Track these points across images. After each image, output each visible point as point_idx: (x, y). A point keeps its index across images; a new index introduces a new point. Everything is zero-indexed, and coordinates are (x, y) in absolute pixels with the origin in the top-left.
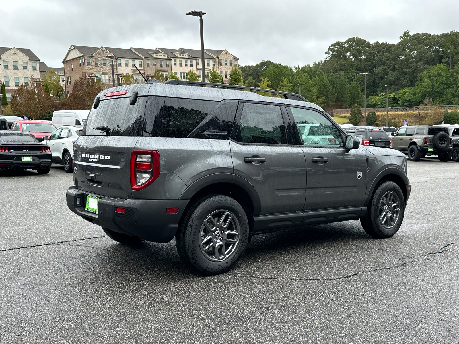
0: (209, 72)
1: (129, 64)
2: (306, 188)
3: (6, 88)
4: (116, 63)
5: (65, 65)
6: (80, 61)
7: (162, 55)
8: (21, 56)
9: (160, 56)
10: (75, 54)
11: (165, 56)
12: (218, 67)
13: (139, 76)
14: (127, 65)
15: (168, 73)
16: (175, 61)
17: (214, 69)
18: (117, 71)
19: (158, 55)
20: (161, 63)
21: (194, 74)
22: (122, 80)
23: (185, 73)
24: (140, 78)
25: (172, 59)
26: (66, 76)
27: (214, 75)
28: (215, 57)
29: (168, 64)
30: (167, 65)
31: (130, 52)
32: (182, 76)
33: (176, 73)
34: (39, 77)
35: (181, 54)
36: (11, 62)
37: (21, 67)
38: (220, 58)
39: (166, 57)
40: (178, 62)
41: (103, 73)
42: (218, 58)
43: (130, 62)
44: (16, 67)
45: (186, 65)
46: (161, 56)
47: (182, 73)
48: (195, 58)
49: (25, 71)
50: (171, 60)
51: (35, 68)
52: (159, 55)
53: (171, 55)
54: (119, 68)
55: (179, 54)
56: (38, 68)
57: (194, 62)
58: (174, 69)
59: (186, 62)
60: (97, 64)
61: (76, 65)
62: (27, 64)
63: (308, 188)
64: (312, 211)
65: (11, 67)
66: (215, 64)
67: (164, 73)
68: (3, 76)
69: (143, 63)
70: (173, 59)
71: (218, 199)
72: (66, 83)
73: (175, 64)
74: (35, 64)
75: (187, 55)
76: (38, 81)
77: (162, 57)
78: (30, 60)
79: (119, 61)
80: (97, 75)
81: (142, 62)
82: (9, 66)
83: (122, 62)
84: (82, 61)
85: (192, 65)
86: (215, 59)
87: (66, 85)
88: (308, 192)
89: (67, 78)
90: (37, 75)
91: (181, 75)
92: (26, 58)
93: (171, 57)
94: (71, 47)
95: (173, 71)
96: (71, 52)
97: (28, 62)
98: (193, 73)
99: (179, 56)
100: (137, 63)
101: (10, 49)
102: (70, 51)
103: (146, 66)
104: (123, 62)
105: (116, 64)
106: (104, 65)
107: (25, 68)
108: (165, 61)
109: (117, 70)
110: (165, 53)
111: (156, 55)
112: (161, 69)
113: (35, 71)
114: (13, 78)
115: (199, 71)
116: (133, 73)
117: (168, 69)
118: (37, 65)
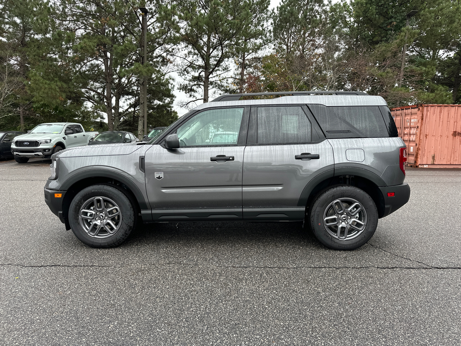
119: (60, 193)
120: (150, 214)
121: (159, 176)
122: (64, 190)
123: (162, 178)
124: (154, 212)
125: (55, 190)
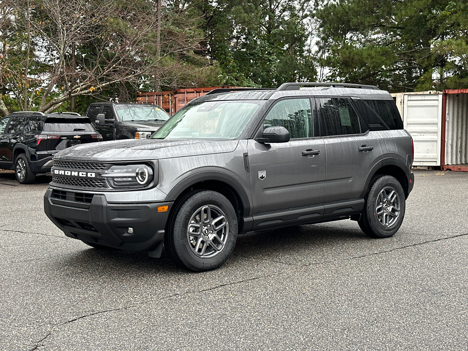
119: (166, 205)
120: (251, 221)
121: (262, 175)
122: (170, 201)
123: (264, 177)
124: (255, 218)
125: (159, 202)
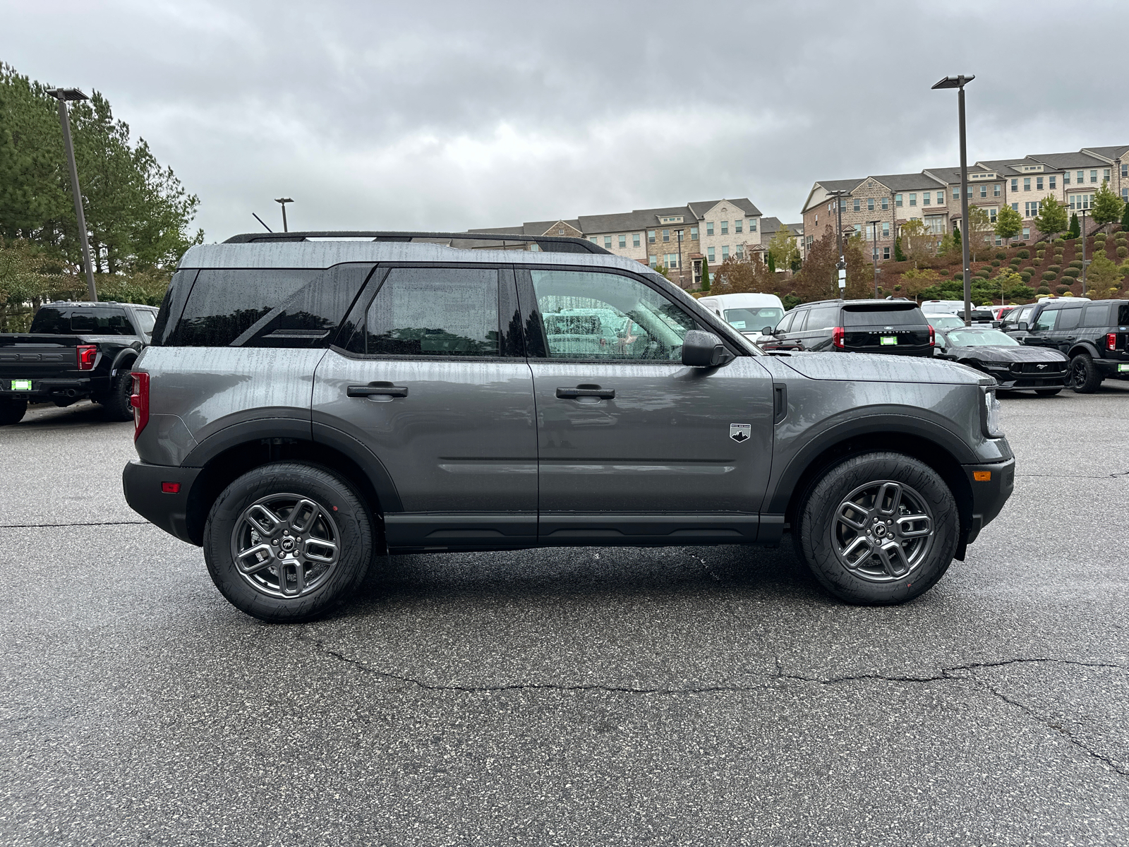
0: (1094, 193)
1: (917, 201)
2: (538, 459)
3: (709, 265)
4: (893, 202)
5: (806, 216)
6: (828, 208)
7: (987, 174)
8: (733, 212)
9: (981, 176)
10: (821, 196)
11: (992, 175)
12: (1117, 181)
13: (936, 221)
14: (913, 203)
15: (997, 208)
16: (1014, 182)
17: (1105, 187)
18: (894, 217)
19: (977, 176)
20: (984, 189)
21: (1056, 202)
22: (902, 231)
23: (1035, 203)
24: (939, 224)
25: (1006, 178)
26: (806, 235)
27: (1105, 199)
28: (1112, 162)
29: (998, 190)
30: (996, 192)
31: (921, 177)
32: (1030, 209)
33: (1015, 205)
34: (759, 243)
35: (1029, 167)
36: (719, 223)
37: (732, 230)
38: (1123, 162)
39: (995, 178)
40: (1021, 182)
41: (867, 222)
42: (1118, 162)
43: (920, 196)
44: (725, 231)
45: (1040, 187)
46: (985, 176)
47: (1030, 204)
48: (1061, 171)
49: (739, 235)
50: (1006, 181)
51: (753, 229)
52: (979, 175)
53: (1006, 172)
54: (898, 210)
55: (1023, 168)
56: (758, 227)
57: (1059, 179)
58: (1011, 198)
59: (1040, 180)
60: (857, 209)
61: (821, 215)
62: (742, 224)
63: (543, 459)
64: (574, 514)
65: (718, 231)
66: (1110, 175)
67: (989, 209)
68: (706, 247)
69: (945, 196)
70: (1009, 180)
71: (277, 471)
72: (806, 247)
73: (1014, 189)
74: (754, 221)
75: (1042, 167)
76: (757, 249)
77: (987, 178)
78: (746, 216)
79: (898, 198)
80: (856, 227)
81: (945, 193)
82: (715, 231)
83: (904, 198)
84: (832, 207)
85: (1053, 186)
86: (1111, 166)
87: (806, 250)
88: (546, 468)
89: (807, 238)
90: (755, 239)
91: (1027, 207)
92: (741, 214)
93: (1006, 176)
94: (815, 185)
95: (1009, 203)
96: (815, 193)
97: (743, 221)
98: (1054, 200)
99: (1023, 171)
100: (934, 196)
101: (717, 202)
102: (813, 192)
103: (952, 199)
104: (906, 197)
105: (893, 204)
106: (871, 208)
107: (739, 230)
108: (992, 185)
109: (894, 214)
110: (993, 170)
111: (974, 177)
112: (983, 201)
113: (754, 233)
114: (720, 249)
115: (1069, 195)
116: (925, 216)
117: (998, 200)
118: (757, 222)
